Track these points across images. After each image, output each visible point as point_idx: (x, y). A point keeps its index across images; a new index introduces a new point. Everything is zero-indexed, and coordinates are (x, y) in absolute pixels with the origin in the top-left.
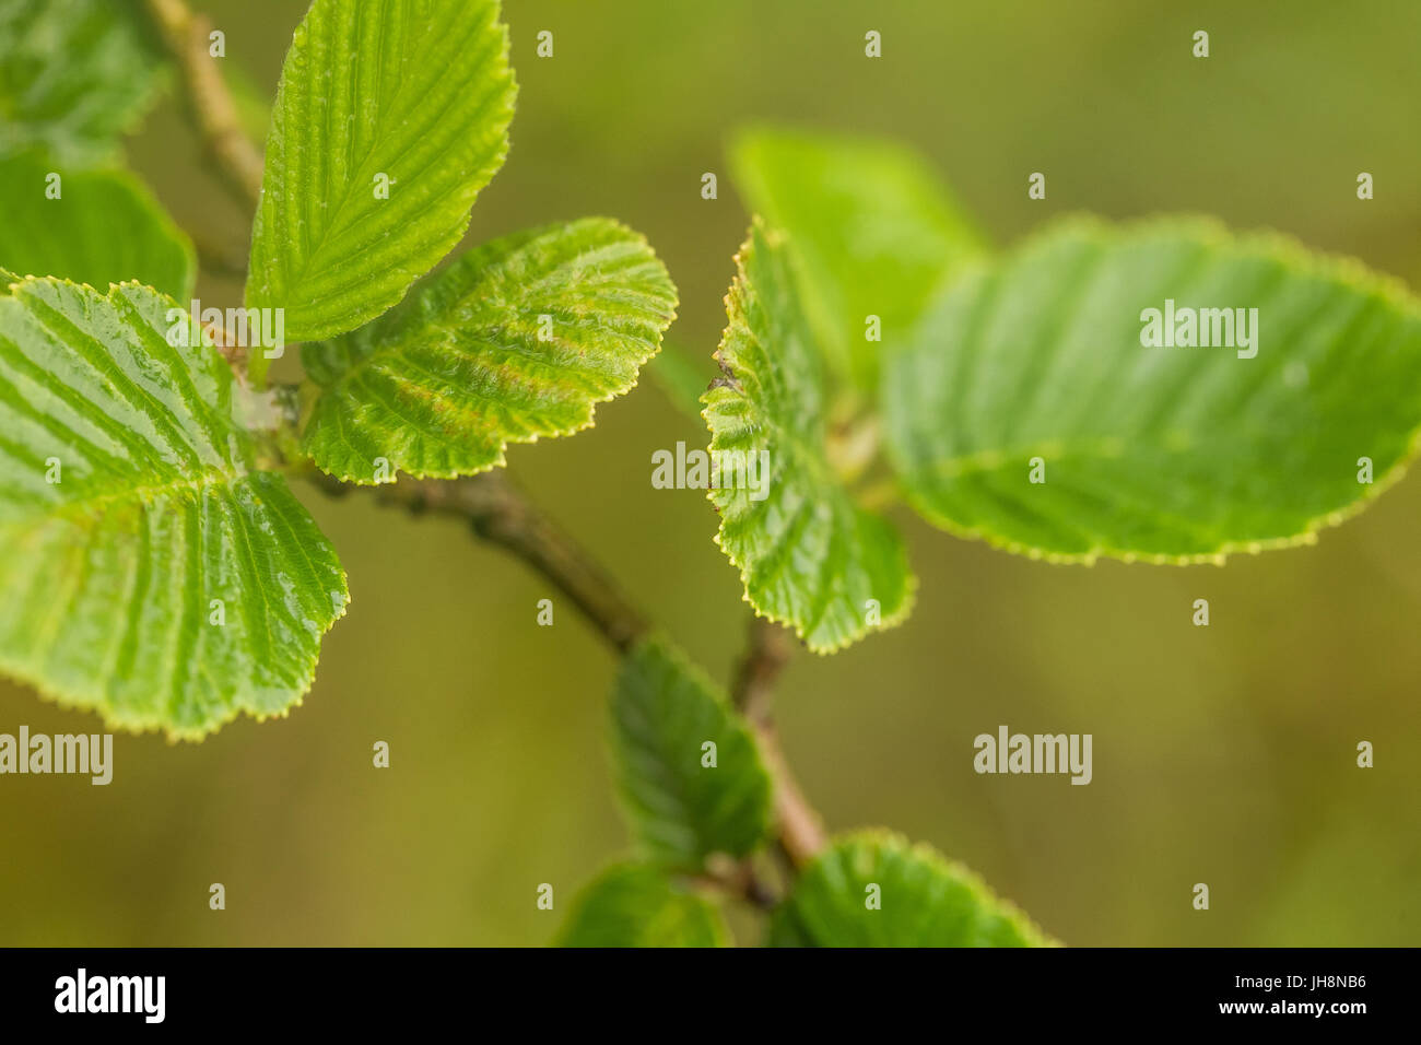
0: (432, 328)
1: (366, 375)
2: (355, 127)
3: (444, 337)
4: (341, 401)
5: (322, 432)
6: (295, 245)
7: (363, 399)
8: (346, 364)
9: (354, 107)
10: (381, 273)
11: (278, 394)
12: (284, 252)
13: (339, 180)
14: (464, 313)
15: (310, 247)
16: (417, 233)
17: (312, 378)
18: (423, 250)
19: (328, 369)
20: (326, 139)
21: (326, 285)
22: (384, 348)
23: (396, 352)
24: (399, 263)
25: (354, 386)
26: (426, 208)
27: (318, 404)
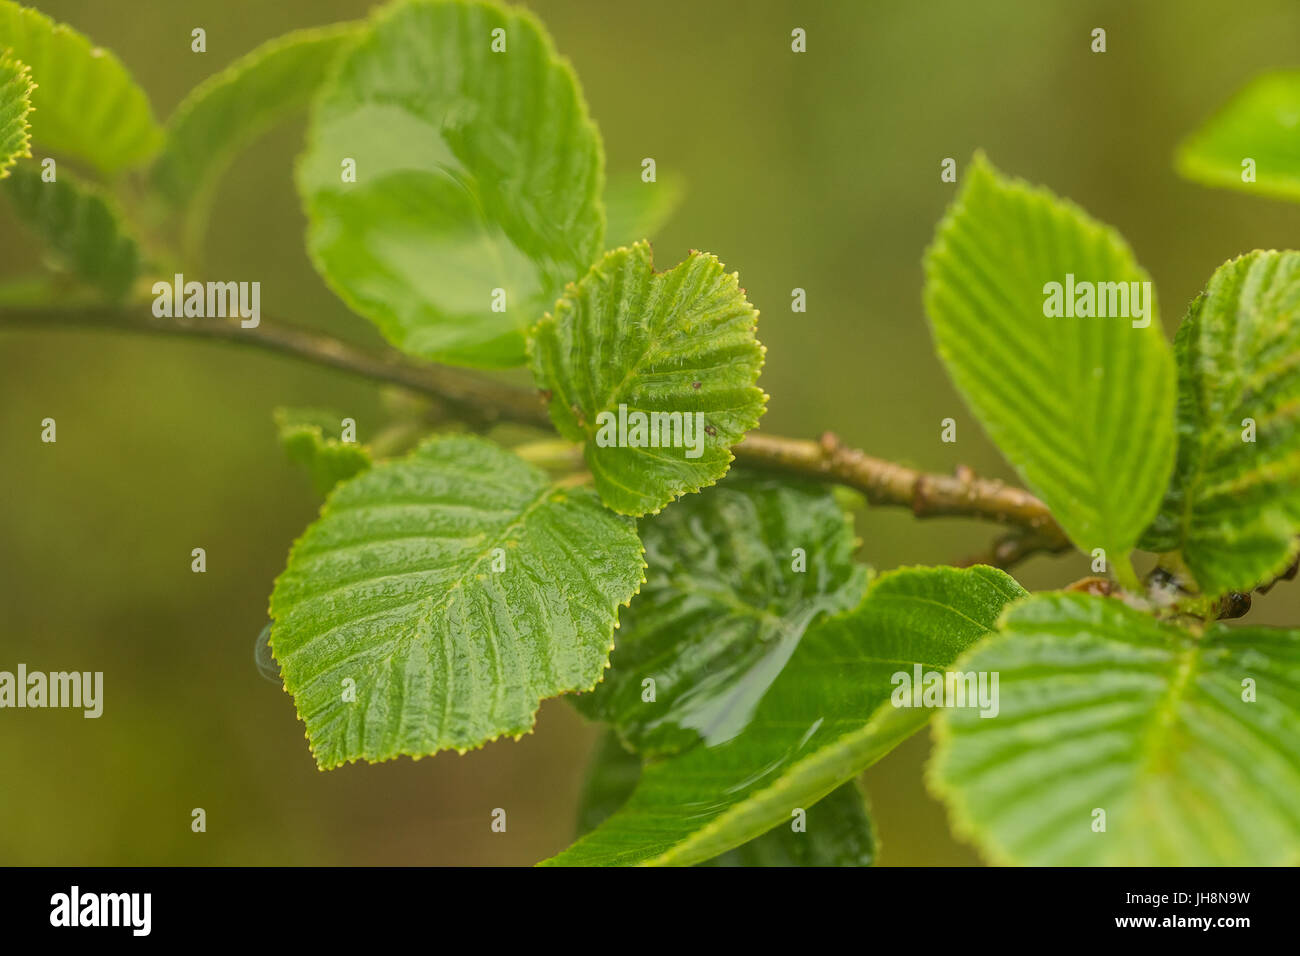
0: (1205, 438)
1: (1199, 510)
2: (1038, 367)
3: (1219, 436)
4: (1202, 542)
5: (1215, 570)
6: (1078, 477)
7: (1216, 524)
8: (1177, 519)
9: (1023, 354)
10: (1149, 435)
11: (1157, 580)
12: (1073, 489)
13: (1063, 409)
14: (1215, 407)
15: (1089, 468)
16: (1146, 385)
17: (1164, 550)
18: (1160, 392)
19: (1167, 534)
20: (1027, 392)
21: (1123, 479)
22: (1188, 484)
23: (1200, 477)
24: (1155, 415)
25: (1199, 525)
26: (1136, 365)
27: (1187, 560)
